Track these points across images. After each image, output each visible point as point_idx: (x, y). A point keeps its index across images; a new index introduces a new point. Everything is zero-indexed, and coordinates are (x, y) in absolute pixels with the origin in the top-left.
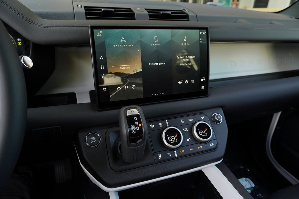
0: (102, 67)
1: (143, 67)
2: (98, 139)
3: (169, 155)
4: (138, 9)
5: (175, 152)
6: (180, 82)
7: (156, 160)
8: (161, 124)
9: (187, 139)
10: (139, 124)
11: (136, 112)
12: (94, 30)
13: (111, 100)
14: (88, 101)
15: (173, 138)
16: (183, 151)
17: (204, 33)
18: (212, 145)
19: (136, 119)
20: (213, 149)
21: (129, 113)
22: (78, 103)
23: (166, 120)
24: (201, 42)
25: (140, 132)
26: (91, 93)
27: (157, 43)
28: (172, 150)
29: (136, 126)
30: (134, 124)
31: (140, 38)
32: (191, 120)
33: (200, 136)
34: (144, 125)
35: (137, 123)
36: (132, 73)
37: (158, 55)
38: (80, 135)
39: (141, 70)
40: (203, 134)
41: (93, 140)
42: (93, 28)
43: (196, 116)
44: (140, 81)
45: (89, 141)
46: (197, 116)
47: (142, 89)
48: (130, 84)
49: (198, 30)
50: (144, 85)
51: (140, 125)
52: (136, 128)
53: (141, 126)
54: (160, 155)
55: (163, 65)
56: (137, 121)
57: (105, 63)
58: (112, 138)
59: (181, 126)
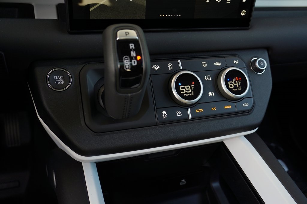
2: (67, 79)
3: (179, 113)
5: (189, 110)
7: (158, 120)
8: (170, 66)
9: (209, 93)
10: (137, 55)
11: (133, 34)
13: (92, 17)
14: (54, 16)
15: (187, 89)
16: (201, 110)
18: (246, 105)
19: (132, 46)
20: (247, 112)
21: (122, 34)
22: (36, 18)
23: (179, 61)
25: (137, 69)
26: (59, 7)
28: (184, 107)
29: (131, 59)
30: (129, 55)
32: (218, 64)
33: (230, 90)
34: (145, 58)
35: (133, 54)
40: (235, 87)
41: (59, 80)
43: (226, 58)
45: (53, 82)
46: (228, 59)
47: (144, 2)
51: (139, 58)
52: (131, 61)
53: (141, 60)
54: (164, 113)
56: (134, 50)
58: (91, 80)
59: (202, 72)
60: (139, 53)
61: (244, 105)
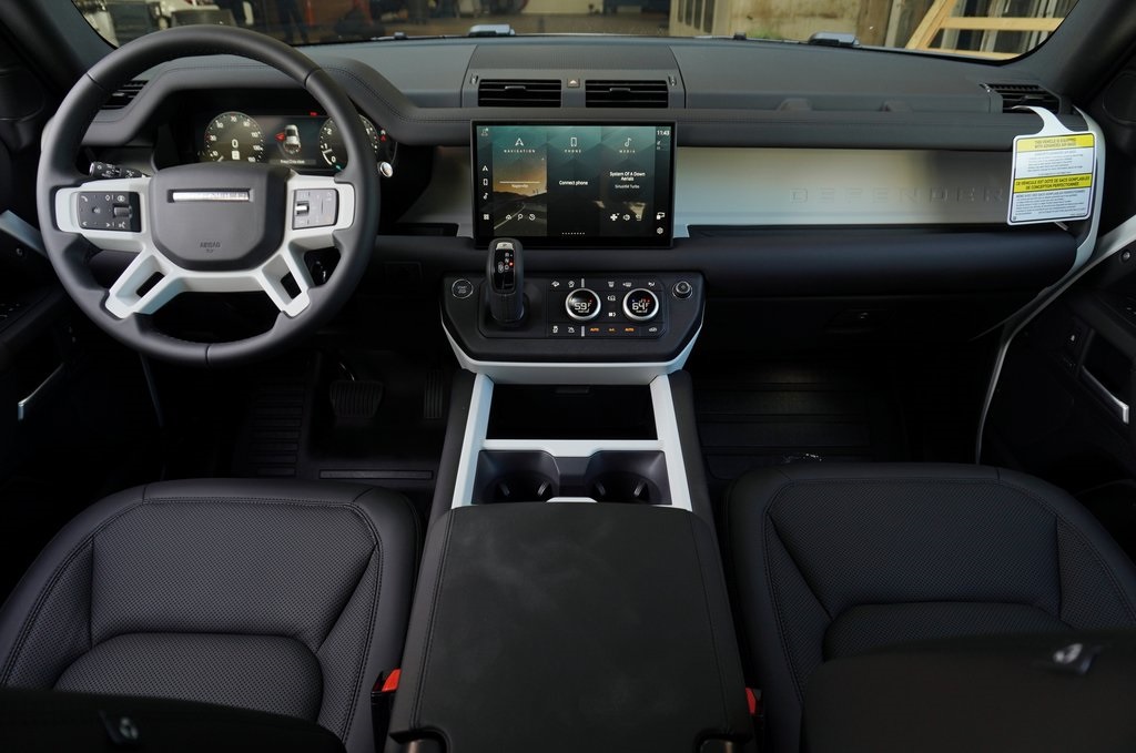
0: (485, 182)
1: (548, 187)
2: (469, 290)
3: (571, 329)
4: (573, 82)
5: (583, 328)
6: (614, 217)
7: (547, 334)
8: (572, 283)
10: (510, 262)
11: (509, 246)
12: (478, 127)
13: (496, 235)
15: (583, 306)
16: (597, 328)
17: (667, 133)
18: (653, 330)
19: (507, 255)
20: (655, 337)
21: (500, 246)
23: (582, 280)
24: (659, 148)
27: (575, 148)
28: (577, 324)
29: (505, 264)
30: (504, 261)
31: (548, 140)
32: (628, 285)
33: (634, 312)
35: (507, 261)
36: (530, 194)
37: (575, 168)
38: (447, 280)
39: (545, 191)
40: (641, 309)
41: (462, 290)
42: (476, 124)
43: (639, 279)
44: (543, 209)
45: (456, 290)
47: (545, 221)
48: (526, 213)
49: (654, 128)
50: (549, 215)
51: (512, 264)
52: (504, 266)
53: (514, 266)
54: (556, 327)
55: (584, 186)
56: (509, 258)
57: (489, 176)
59: (603, 292)
60: (511, 259)
61: (651, 330)
